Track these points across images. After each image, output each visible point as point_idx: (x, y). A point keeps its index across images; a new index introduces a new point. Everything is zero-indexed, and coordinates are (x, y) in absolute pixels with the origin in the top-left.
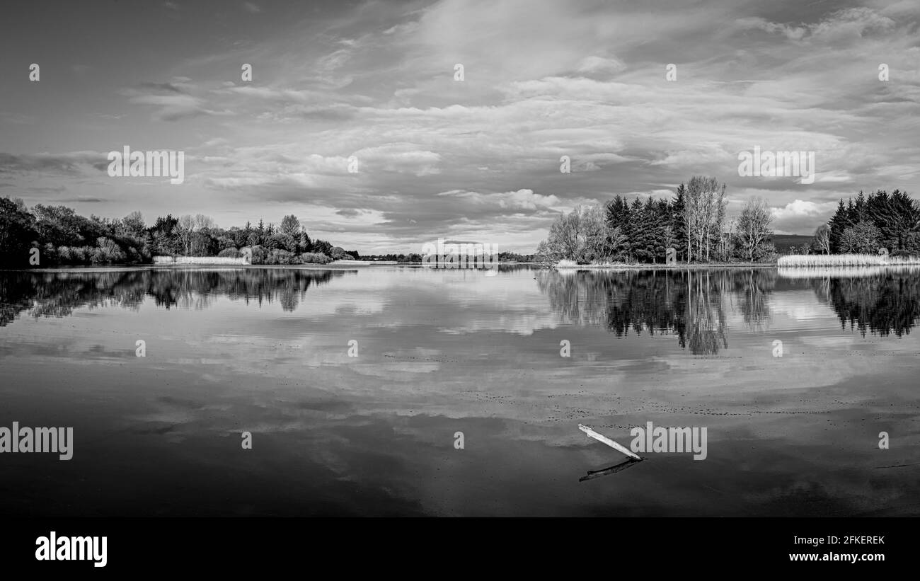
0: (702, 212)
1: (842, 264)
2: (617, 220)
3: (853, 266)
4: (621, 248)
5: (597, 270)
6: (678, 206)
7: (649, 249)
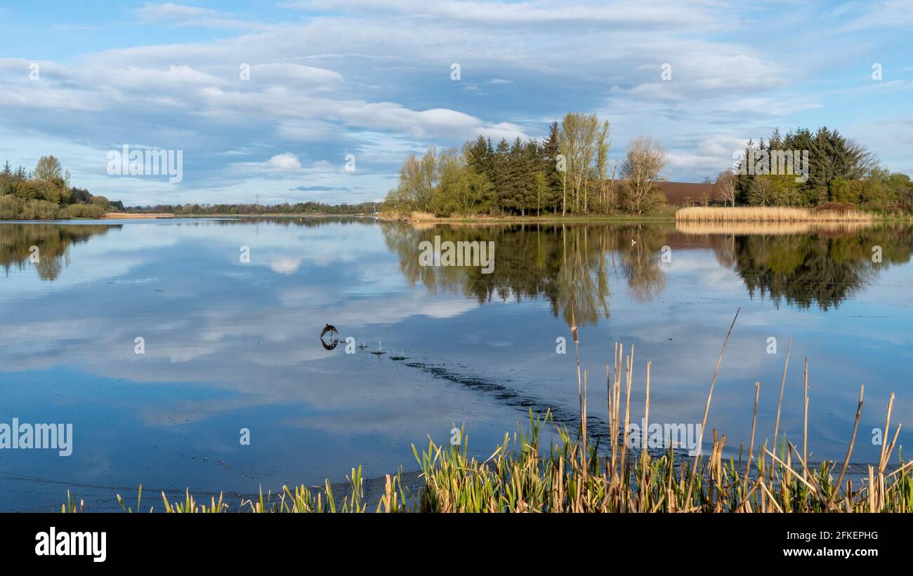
0: (579, 155)
1: (758, 219)
2: (479, 165)
3: (773, 221)
4: (486, 198)
5: (460, 224)
6: (550, 148)
7: (518, 199)
